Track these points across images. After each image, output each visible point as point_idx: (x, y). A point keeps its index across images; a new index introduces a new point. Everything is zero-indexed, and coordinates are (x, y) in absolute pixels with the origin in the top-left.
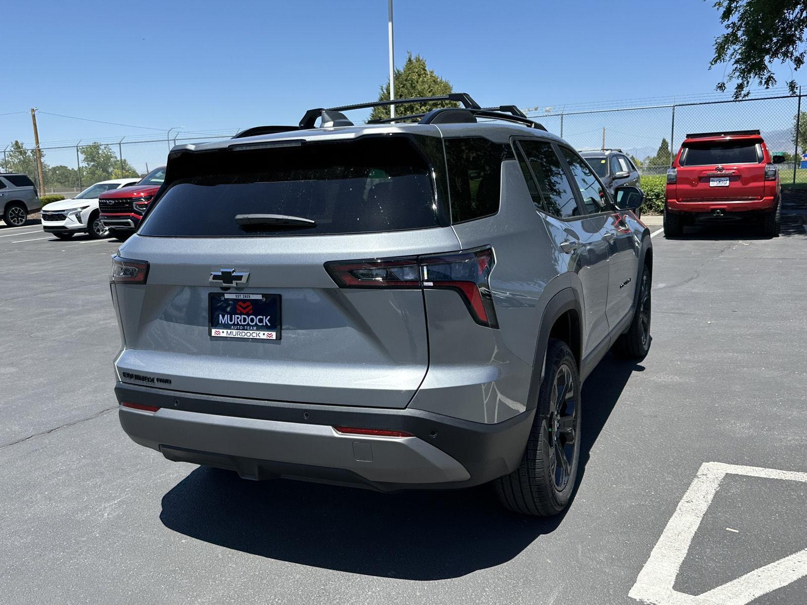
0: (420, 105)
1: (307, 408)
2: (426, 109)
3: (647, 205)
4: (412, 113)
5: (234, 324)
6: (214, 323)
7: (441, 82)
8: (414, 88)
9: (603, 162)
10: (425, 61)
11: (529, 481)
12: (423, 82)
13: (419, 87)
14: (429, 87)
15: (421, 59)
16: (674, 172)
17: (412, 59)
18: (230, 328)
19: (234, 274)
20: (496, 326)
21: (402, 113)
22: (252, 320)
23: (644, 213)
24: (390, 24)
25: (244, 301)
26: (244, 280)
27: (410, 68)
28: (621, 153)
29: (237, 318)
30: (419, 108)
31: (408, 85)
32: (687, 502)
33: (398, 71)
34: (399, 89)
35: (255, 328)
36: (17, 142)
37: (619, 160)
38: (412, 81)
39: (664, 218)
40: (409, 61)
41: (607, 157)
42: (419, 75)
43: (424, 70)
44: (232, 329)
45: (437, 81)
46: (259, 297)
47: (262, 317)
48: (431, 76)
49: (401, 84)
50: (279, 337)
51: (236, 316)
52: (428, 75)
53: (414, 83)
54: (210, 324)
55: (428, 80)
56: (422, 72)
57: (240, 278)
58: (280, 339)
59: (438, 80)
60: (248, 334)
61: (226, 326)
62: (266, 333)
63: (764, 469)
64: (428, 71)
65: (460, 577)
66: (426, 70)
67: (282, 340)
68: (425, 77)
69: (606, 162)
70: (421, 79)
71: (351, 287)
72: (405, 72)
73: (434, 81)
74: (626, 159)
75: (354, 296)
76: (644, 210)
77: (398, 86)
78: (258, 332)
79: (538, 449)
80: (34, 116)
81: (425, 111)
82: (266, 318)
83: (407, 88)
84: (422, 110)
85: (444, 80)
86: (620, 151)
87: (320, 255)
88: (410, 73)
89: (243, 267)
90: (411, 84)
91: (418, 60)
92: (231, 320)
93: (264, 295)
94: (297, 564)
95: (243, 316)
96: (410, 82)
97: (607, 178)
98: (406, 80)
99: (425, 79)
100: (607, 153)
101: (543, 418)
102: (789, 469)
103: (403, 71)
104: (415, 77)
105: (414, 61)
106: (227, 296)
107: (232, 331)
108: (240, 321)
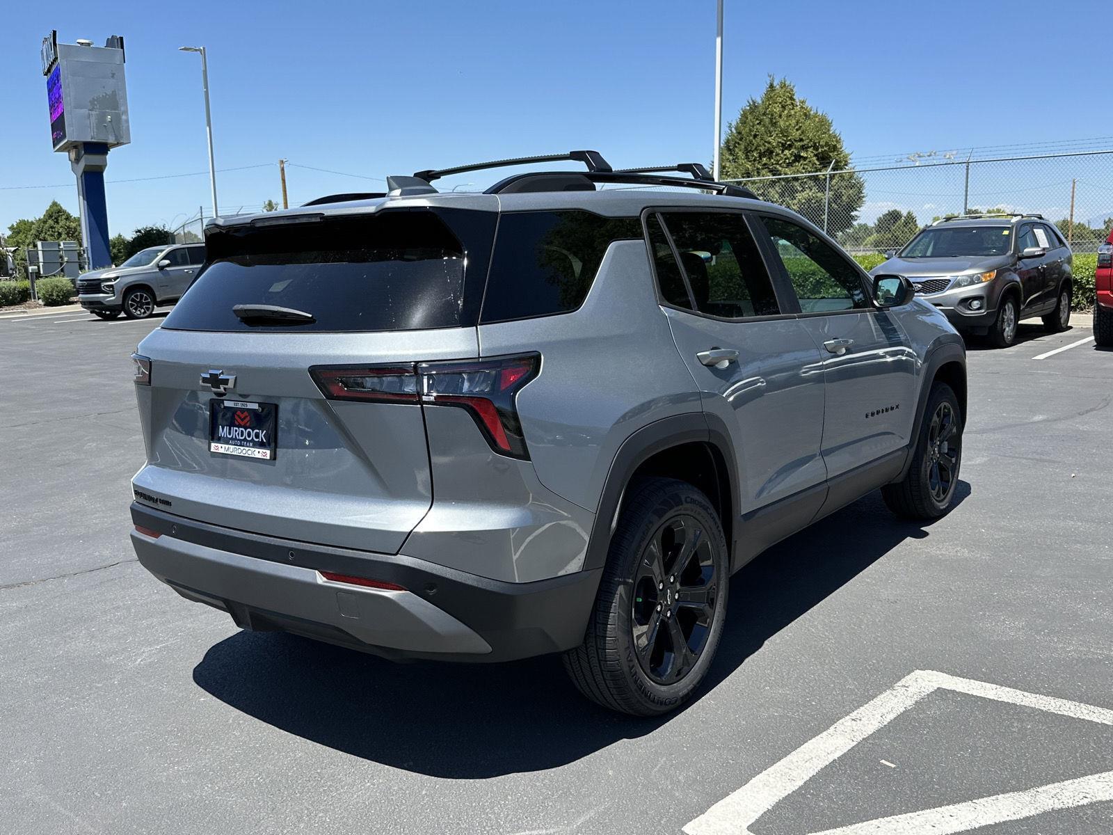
0: (781, 148)
1: (293, 546)
2: (791, 154)
3: (1087, 298)
4: (770, 160)
5: (232, 439)
6: (214, 436)
7: (816, 115)
8: (774, 124)
9: (1006, 232)
10: (794, 87)
11: (600, 666)
12: (789, 116)
13: (782, 123)
14: (797, 123)
15: (787, 83)
16: (1108, 249)
17: (775, 85)
18: (228, 443)
19: (221, 377)
20: (526, 456)
21: (755, 160)
22: (249, 435)
23: (1082, 310)
24: (719, 40)
25: (242, 410)
26: (231, 385)
27: (771, 97)
28: (1042, 221)
29: (236, 432)
30: (780, 152)
31: (767, 121)
32: (853, 720)
33: (753, 101)
34: (753, 126)
35: (251, 444)
36: (270, 202)
37: (1035, 230)
38: (772, 115)
39: (1094, 317)
40: (770, 87)
41: (1013, 227)
42: (784, 107)
43: (791, 98)
44: (230, 444)
45: (810, 114)
46: (255, 406)
47: (258, 431)
48: (802, 107)
49: (757, 119)
50: (274, 457)
51: (235, 428)
52: (797, 106)
53: (775, 118)
54: (211, 437)
55: (796, 113)
56: (789, 102)
57: (226, 382)
58: (275, 459)
59: (812, 113)
60: (244, 452)
61: (226, 441)
62: (261, 450)
63: (998, 687)
64: (797, 100)
65: (487, 779)
66: (794, 100)
67: (277, 461)
68: (793, 109)
69: (1009, 233)
70: (786, 112)
71: (338, 398)
72: (763, 102)
73: (805, 115)
74: (1049, 230)
75: (344, 410)
76: (1083, 306)
77: (753, 122)
78: (253, 449)
79: (609, 623)
80: (283, 169)
81: (789, 156)
82: (262, 433)
83: (764, 126)
84: (785, 155)
85: (820, 113)
86: (1041, 218)
87: (304, 357)
88: (770, 104)
89: (230, 369)
90: (771, 119)
91: (783, 86)
92: (230, 434)
93: (260, 404)
94: (308, 741)
95: (241, 429)
96: (770, 116)
97: (1008, 257)
98: (764, 114)
99: (793, 112)
100: (1014, 220)
101: (620, 583)
102: (1035, 691)
103: (760, 102)
104: (777, 109)
105: (778, 87)
106: (227, 404)
107: (230, 446)
108: (238, 434)
